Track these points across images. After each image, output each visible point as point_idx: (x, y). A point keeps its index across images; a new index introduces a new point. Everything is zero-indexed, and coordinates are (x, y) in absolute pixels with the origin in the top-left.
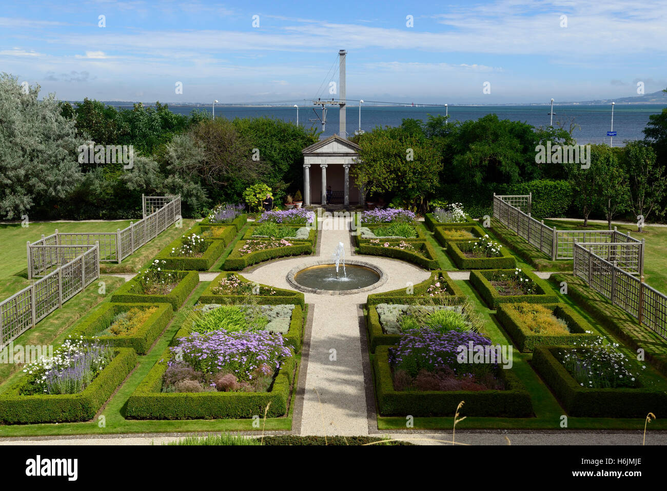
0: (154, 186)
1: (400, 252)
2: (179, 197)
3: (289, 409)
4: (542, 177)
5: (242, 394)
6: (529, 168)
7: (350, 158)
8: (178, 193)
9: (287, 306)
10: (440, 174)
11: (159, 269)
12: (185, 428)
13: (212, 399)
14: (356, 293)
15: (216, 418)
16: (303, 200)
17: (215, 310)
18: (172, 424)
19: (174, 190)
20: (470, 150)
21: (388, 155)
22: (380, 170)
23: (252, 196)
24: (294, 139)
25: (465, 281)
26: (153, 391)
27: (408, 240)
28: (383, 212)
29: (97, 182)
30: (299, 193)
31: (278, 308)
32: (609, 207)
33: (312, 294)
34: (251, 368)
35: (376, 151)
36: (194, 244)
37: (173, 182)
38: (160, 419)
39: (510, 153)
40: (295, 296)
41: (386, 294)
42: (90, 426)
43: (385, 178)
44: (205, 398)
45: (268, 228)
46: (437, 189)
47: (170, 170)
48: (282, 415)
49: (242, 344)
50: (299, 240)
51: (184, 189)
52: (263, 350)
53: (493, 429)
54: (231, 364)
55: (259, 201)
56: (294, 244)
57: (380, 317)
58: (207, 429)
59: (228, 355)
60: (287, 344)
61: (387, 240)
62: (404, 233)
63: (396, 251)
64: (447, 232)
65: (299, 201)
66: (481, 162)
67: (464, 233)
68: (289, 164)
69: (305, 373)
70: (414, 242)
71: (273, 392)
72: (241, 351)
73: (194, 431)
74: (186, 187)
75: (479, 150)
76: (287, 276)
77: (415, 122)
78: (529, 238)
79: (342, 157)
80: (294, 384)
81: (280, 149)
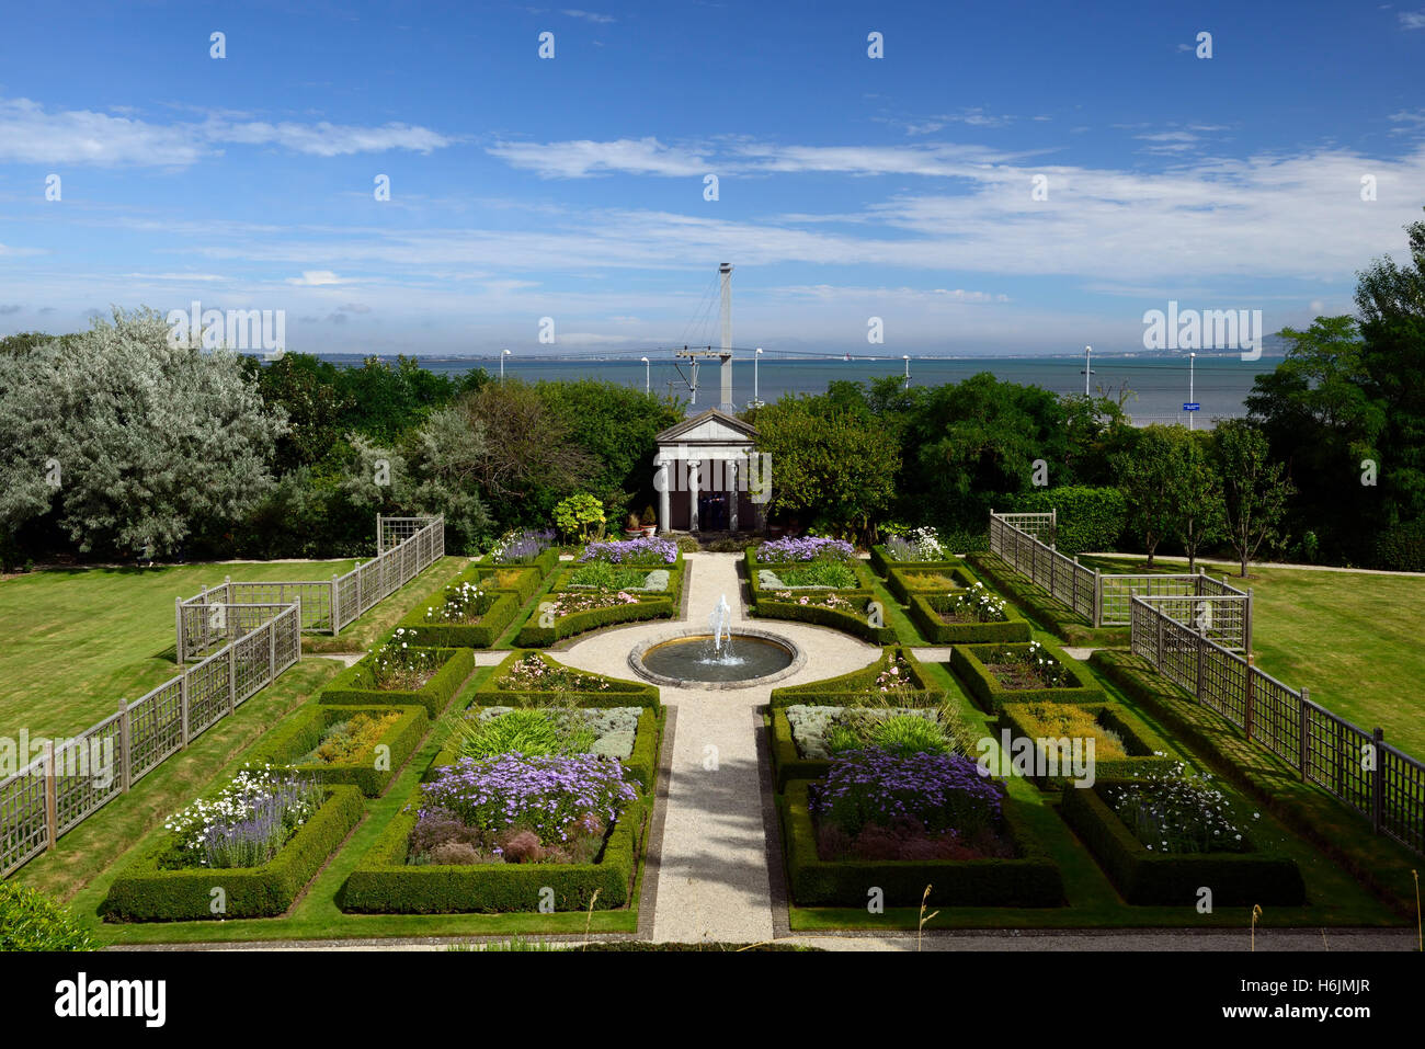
0: (398, 499)
1: (828, 613)
2: (441, 518)
3: (632, 894)
4: (1074, 482)
5: (550, 867)
7: (739, 449)
8: (439, 511)
9: (629, 710)
10: (896, 475)
11: (405, 645)
12: (448, 928)
13: (495, 876)
14: (750, 686)
15: (502, 911)
16: (658, 523)
17: (503, 717)
18: (426, 922)
19: (432, 505)
20: (948, 435)
21: (805, 444)
22: (792, 470)
23: (568, 516)
24: (642, 417)
25: (943, 664)
26: (391, 863)
27: (842, 593)
28: (798, 543)
29: (299, 493)
30: (650, 509)
31: (613, 713)
32: (1191, 533)
33: (673, 689)
34: (565, 821)
35: (785, 436)
36: (466, 600)
37: (431, 493)
38: (404, 913)
39: (1017, 440)
40: (643, 693)
41: (803, 688)
42: (280, 926)
43: (801, 484)
44: (484, 876)
45: (597, 572)
46: (891, 502)
47: (426, 471)
48: (619, 905)
49: (550, 779)
50: (651, 593)
51: (451, 504)
52: (586, 789)
53: (994, 928)
54: (531, 813)
55: (581, 525)
56: (641, 600)
57: (792, 729)
58: (487, 931)
59: (526, 798)
60: (628, 777)
61: (805, 593)
62: (835, 579)
63: (822, 611)
64: (909, 578)
65: (650, 524)
66: (967, 456)
67: (940, 579)
68: (632, 460)
69: (661, 831)
70: (852, 596)
71: (603, 864)
72: (547, 791)
73: (465, 935)
74: (453, 501)
75: (964, 436)
76: (630, 657)
77: (851, 387)
78: (1052, 587)
79: (726, 448)
80: (640, 850)
81: (617, 434)
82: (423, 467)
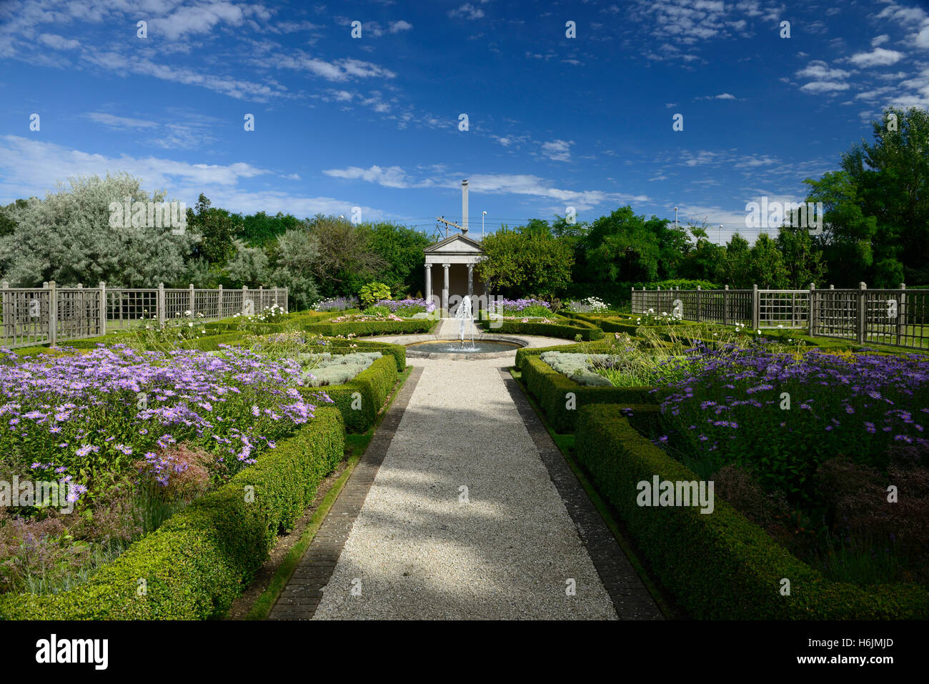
1: (545, 325)
4: (677, 278)
6: (667, 265)
7: (474, 257)
8: (285, 287)
9: (366, 354)
10: (572, 268)
14: (492, 358)
16: (424, 299)
19: (281, 283)
20: (605, 242)
22: (508, 264)
23: (367, 294)
28: (515, 302)
29: (199, 274)
30: (419, 293)
31: (349, 357)
33: (422, 359)
36: (274, 314)
37: (281, 275)
39: (648, 246)
43: (513, 271)
45: (377, 309)
46: (569, 285)
47: (279, 264)
50: (414, 320)
51: (294, 283)
55: (376, 299)
56: (406, 321)
57: (555, 367)
62: (543, 313)
64: (592, 317)
66: (617, 254)
68: (410, 269)
70: (558, 321)
74: (295, 281)
75: (614, 242)
77: (541, 222)
79: (466, 257)
81: (401, 253)
82: (278, 261)
